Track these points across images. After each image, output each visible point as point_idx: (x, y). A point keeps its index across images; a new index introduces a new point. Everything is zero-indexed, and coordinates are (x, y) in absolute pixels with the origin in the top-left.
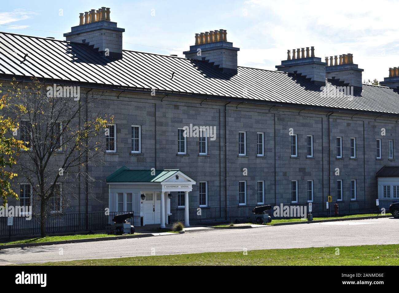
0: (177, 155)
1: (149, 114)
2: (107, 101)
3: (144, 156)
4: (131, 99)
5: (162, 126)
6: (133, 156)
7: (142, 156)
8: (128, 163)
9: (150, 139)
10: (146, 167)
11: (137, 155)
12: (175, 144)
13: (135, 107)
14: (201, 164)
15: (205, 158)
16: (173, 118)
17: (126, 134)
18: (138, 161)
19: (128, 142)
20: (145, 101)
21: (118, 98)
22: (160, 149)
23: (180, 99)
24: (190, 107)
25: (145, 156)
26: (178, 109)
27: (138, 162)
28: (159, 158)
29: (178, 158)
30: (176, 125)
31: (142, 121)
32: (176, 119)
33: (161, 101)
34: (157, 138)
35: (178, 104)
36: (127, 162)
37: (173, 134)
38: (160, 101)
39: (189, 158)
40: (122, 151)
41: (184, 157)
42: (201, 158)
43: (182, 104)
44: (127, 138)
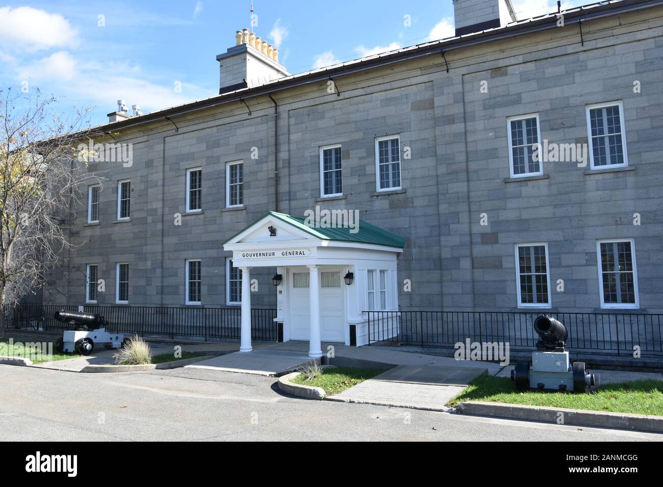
0: (507, 181)
1: (417, 106)
2: (319, 107)
3: (407, 194)
4: (368, 90)
5: (454, 123)
6: (380, 197)
7: (403, 195)
8: (368, 212)
9: (422, 157)
10: (413, 217)
11: (389, 195)
12: (497, 157)
13: (382, 101)
14: (600, 193)
15: (618, 177)
16: (490, 98)
17: (361, 158)
18: (392, 206)
19: (367, 173)
20: (403, 83)
21: (339, 95)
22: (448, 174)
23: (502, 51)
24: (548, 58)
25: (410, 194)
26: (505, 74)
27: (390, 208)
28: (447, 193)
29: (511, 188)
30: (499, 112)
31: (400, 124)
32: (498, 99)
33: (448, 72)
34: (441, 150)
35: (501, 63)
36: (366, 211)
37: (491, 134)
38: (446, 71)
39: (550, 185)
40: (353, 192)
41: (530, 183)
42: (600, 177)
43: (513, 61)
44: (364, 166)
